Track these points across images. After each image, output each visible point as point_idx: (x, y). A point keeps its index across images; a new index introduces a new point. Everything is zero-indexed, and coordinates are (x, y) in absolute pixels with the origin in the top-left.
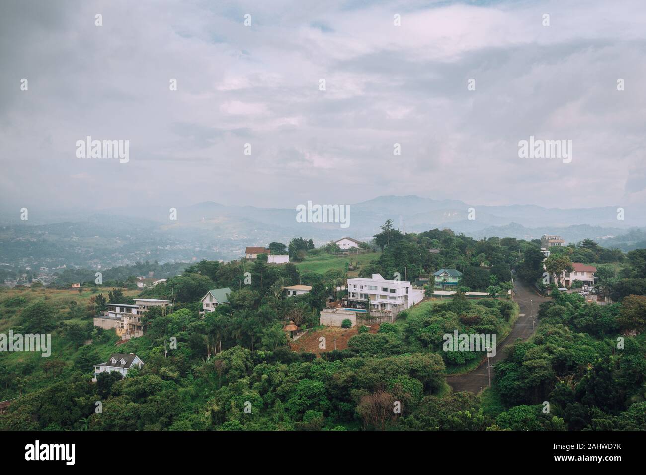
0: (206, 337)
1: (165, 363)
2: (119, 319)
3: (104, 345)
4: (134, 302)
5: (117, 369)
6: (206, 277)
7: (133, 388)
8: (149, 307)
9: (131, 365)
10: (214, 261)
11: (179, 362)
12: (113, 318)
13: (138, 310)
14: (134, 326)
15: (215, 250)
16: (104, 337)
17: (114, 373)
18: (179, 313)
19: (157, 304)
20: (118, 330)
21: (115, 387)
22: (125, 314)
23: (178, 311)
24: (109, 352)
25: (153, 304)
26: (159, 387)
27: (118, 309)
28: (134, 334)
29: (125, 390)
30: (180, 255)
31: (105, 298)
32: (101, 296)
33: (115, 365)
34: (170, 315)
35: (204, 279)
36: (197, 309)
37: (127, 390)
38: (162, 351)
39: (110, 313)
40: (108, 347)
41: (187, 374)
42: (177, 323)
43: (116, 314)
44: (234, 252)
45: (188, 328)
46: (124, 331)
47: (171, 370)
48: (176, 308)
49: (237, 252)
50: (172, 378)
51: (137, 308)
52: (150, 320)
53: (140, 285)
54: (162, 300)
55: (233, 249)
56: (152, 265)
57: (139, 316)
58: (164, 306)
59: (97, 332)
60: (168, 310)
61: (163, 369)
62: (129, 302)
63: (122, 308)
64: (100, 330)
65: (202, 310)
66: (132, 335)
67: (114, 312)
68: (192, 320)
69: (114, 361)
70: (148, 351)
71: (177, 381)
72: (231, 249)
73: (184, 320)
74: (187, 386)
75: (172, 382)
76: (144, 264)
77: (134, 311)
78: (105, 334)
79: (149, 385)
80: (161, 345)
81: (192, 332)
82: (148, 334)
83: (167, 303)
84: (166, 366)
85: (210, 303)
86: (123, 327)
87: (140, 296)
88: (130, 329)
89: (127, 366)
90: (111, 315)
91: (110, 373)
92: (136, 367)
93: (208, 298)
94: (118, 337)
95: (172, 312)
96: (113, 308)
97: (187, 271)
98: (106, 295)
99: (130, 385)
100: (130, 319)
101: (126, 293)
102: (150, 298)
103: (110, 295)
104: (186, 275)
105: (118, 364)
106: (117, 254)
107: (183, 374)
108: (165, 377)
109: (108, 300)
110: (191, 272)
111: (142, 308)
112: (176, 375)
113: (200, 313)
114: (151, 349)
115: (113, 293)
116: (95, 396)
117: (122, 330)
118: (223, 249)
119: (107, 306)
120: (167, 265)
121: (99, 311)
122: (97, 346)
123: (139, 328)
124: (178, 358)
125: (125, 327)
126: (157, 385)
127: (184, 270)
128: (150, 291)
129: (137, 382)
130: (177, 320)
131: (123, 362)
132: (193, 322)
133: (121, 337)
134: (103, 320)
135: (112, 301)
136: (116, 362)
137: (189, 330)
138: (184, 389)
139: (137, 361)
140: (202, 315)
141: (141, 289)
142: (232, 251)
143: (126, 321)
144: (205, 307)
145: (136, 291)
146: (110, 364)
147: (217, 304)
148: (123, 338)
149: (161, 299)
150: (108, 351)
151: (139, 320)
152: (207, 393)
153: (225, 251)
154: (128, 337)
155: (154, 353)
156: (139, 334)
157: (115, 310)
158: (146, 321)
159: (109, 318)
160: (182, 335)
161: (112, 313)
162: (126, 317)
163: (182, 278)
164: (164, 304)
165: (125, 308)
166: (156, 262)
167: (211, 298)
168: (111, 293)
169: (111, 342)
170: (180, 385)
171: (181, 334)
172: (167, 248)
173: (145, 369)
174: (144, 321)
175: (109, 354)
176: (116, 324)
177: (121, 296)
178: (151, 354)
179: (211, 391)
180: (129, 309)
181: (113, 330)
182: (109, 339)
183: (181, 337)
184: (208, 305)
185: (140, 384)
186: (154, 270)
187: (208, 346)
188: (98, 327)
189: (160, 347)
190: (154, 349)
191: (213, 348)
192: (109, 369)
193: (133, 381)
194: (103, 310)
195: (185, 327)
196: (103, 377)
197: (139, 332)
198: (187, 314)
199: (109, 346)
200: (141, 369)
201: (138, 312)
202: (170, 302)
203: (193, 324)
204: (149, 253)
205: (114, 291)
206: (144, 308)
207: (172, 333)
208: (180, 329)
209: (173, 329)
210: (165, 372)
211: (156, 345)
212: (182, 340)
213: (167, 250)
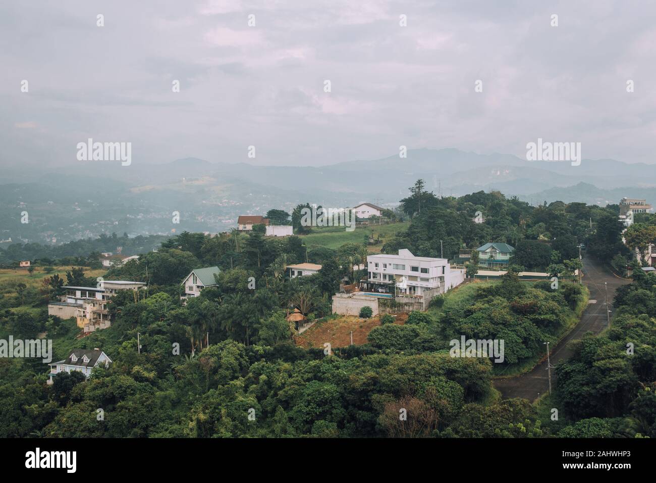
0: (189, 328)
1: (138, 360)
2: (81, 306)
3: (62, 339)
5: (78, 369)
6: (189, 253)
7: (98, 392)
8: (117, 291)
9: (96, 364)
10: (199, 232)
11: (156, 359)
12: (72, 305)
13: (103, 294)
14: (100, 315)
15: (199, 219)
16: (61, 328)
17: (74, 373)
18: (155, 298)
19: (128, 287)
20: (79, 319)
21: (75, 390)
22: (88, 299)
23: (154, 296)
24: (67, 348)
25: (123, 287)
26: (132, 390)
27: (78, 294)
28: (99, 324)
29: (88, 394)
30: (156, 226)
31: (62, 280)
32: (57, 277)
33: (76, 364)
34: (144, 301)
35: (186, 256)
36: (178, 294)
37: (91, 394)
38: (135, 346)
39: (69, 298)
40: (66, 341)
41: (167, 374)
42: (152, 311)
43: (76, 299)
44: (223, 221)
45: (166, 317)
46: (86, 321)
47: (146, 369)
48: (151, 293)
49: (227, 221)
50: (147, 380)
51: (103, 292)
52: (119, 307)
53: (106, 263)
54: (134, 283)
55: (221, 218)
56: (121, 238)
57: (105, 302)
58: (136, 290)
59: (52, 321)
60: (142, 295)
61: (136, 368)
62: (92, 285)
63: (83, 293)
64: (57, 320)
65: (184, 294)
66: (97, 326)
67: (73, 297)
68: (172, 306)
69: (74, 358)
70: (117, 346)
71: (153, 383)
72: (219, 218)
73: (162, 307)
74: (166, 390)
75: (148, 385)
76: (110, 237)
77: (99, 296)
78: (63, 325)
79: (118, 388)
80: (133, 338)
81: (171, 322)
82: (116, 324)
83: (140, 286)
84: (139, 365)
85: (194, 286)
86: (85, 316)
87: (105, 277)
88: (94, 319)
89: (91, 364)
90: (69, 301)
91: (69, 373)
92: (102, 365)
93: (191, 279)
94: (79, 328)
95: (146, 298)
96: (73, 292)
97: (164, 245)
98: (63, 276)
99: (94, 389)
100: (94, 306)
101: (88, 274)
102: (119, 280)
103: (69, 276)
104: (163, 251)
105: (80, 362)
106: (76, 224)
107: (161, 375)
108: (138, 378)
109: (66, 281)
110: (169, 247)
111: (109, 292)
112: (152, 375)
113: (182, 298)
114: (120, 343)
115: (72, 273)
116: (51, 402)
117: (83, 320)
118: (210, 219)
119: (65, 289)
120: (139, 238)
121: (55, 295)
123: (105, 316)
124: (154, 354)
125: (88, 316)
126: (129, 388)
127: (160, 245)
128: (119, 271)
129: (104, 385)
130: (152, 307)
131: (86, 360)
132: (173, 309)
133: (83, 329)
134: (61, 307)
135: (71, 283)
136: (77, 360)
137: (169, 320)
138: (163, 393)
139: (103, 358)
140: (184, 300)
141: (107, 268)
142: (220, 220)
143: (89, 308)
144: (187, 291)
145: (102, 271)
146: (69, 362)
147: (202, 287)
148: (86, 330)
149: (133, 281)
150: (67, 346)
151: (105, 307)
152: (191, 398)
153: (213, 221)
154: (92, 329)
155: (125, 348)
156: (106, 325)
157: (75, 295)
158: (114, 308)
159: (68, 305)
160: (159, 326)
161: (71, 298)
162: (89, 303)
163: (158, 255)
164: (136, 287)
165: (87, 292)
166: (126, 234)
167: (195, 280)
168: (69, 273)
169: (70, 335)
170: (158, 388)
171: (157, 325)
172: (139, 217)
173: (114, 369)
174: (112, 309)
175: (68, 350)
176: (76, 313)
177: (81, 278)
178: (120, 349)
179: (196, 395)
180: (93, 294)
181: (73, 320)
182: (67, 331)
183: (158, 328)
184: (191, 288)
185: (107, 386)
186: (123, 245)
187: (192, 340)
188: (53, 316)
189: (132, 341)
190: (124, 344)
191: (198, 343)
192: (68, 369)
193: (99, 383)
194: (60, 295)
195: (163, 316)
196: (61, 377)
197: (106, 322)
198: (165, 299)
199: (68, 340)
200: (109, 368)
201: (103, 297)
202: (144, 285)
203: (173, 312)
204: (117, 223)
205: (73, 271)
206: (111, 292)
207: (146, 323)
208: (157, 319)
209: (147, 318)
210: (138, 372)
211: (127, 338)
212: (159, 332)
213: (139, 219)
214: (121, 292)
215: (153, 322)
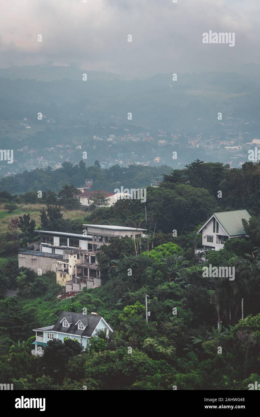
0: (212, 292)
1: (149, 331)
2: (60, 258)
3: (38, 299)
4: (80, 230)
5: (71, 337)
6: (204, 190)
7: (103, 368)
8: (109, 239)
9: (94, 332)
10: (214, 161)
11: (172, 331)
12: (49, 256)
13: (90, 242)
14: (86, 270)
15: (193, 143)
16: (36, 286)
17: (68, 342)
18: (162, 250)
19: (124, 235)
20: (58, 275)
21: (72, 363)
22: (69, 249)
23: (160, 247)
24: (45, 311)
25: (117, 234)
26: (145, 369)
27: (56, 241)
28: (85, 282)
29: (90, 369)
30: (133, 153)
31: (33, 222)
32: (27, 218)
33: (68, 331)
34: (147, 253)
35: (199, 194)
36: (192, 245)
37: (93, 370)
38: (141, 312)
39: (44, 246)
40: (44, 302)
41: (188, 351)
42: (160, 267)
43: (54, 248)
44: (228, 148)
45: (178, 277)
46: (68, 278)
47: (162, 343)
48: (156, 243)
49: (232, 148)
50: (163, 356)
51: (90, 240)
52: (113, 261)
53: (85, 202)
54: (135, 229)
55: (224, 143)
56: (90, 168)
57: (93, 254)
58: (134, 238)
59: (25, 276)
60: (145, 245)
61: (149, 341)
62: (74, 230)
63: (63, 240)
64: (31, 274)
65: (200, 246)
66: (83, 285)
67: (50, 245)
68: (184, 262)
69: (66, 324)
70: (115, 311)
71: (170, 360)
72: (221, 143)
73: (171, 263)
74: (189, 372)
75: (165, 364)
76: (76, 166)
77: (83, 245)
78: (38, 281)
79: (128, 365)
80: (138, 302)
81: (186, 284)
82: (110, 283)
83: (139, 233)
84: (152, 337)
85: (215, 235)
86: (67, 271)
87: (90, 220)
88: (78, 275)
89: (87, 332)
90: (45, 250)
91: (63, 342)
92: (102, 334)
93: (211, 228)
94: (59, 286)
95: (150, 249)
96: (49, 239)
97: (167, 178)
98: (36, 218)
99: (97, 364)
100: (78, 258)
101: (68, 215)
102: (108, 225)
103: (43, 217)
104: (166, 187)
105: (73, 329)
106: (26, 148)
107: (180, 352)
108: (151, 352)
109: (38, 225)
110: (175, 182)
111: (98, 240)
112: (169, 351)
113: (197, 252)
114: (121, 308)
115: (47, 213)
116: (44, 376)
117: (65, 276)
118: (208, 144)
119: (37, 234)
120: (116, 168)
121: (25, 242)
122: (26, 301)
123: (93, 273)
124: (170, 324)
125: (71, 271)
126: (142, 366)
127: (162, 177)
128: (107, 212)
129: (108, 359)
130: (159, 262)
131: (82, 327)
132: (186, 266)
133: (65, 287)
134: (34, 257)
135: (45, 225)
136: (69, 326)
137: (181, 280)
138: (184, 375)
139: (101, 326)
140: (201, 255)
141: (86, 209)
142: (223, 146)
143: (73, 261)
144: (205, 242)
145: (79, 211)
146: (59, 328)
147: (225, 238)
148: (68, 289)
149: (127, 226)
150: (46, 309)
151: (93, 259)
152: (226, 383)
153: (212, 147)
154: (76, 288)
155: (126, 315)
156: (95, 284)
157: (52, 242)
158: (106, 261)
159: (44, 255)
160: (171, 288)
161: (47, 246)
162: (71, 254)
163: (160, 192)
164: (135, 234)
165: (68, 239)
166: (97, 163)
167: (216, 228)
168: (44, 213)
169: (49, 295)
170: (177, 369)
171: (168, 286)
172: (109, 140)
173: (117, 340)
174: (102, 262)
175: (48, 314)
176: (55, 266)
177: (59, 219)
178: (121, 316)
179: (232, 380)
180: (75, 242)
181: (51, 275)
182: (45, 290)
183: (170, 291)
184: (210, 239)
185: (114, 362)
186: (94, 177)
187: (218, 308)
188: (26, 268)
189: (135, 306)
190: (126, 309)
191: (225, 312)
192: (60, 337)
193: (102, 357)
194: (30, 242)
195: (174, 275)
196: (53, 345)
197: (95, 279)
198: (175, 253)
199: (45, 300)
200: (110, 339)
201: (90, 246)
202: (144, 232)
203: (188, 270)
204: (80, 147)
205: (49, 210)
206: (101, 240)
207: (153, 283)
208: (166, 278)
209: (154, 277)
210: (151, 345)
211: (129, 301)
212: (172, 296)
213: (110, 143)
214: (114, 241)
215: (161, 283)
